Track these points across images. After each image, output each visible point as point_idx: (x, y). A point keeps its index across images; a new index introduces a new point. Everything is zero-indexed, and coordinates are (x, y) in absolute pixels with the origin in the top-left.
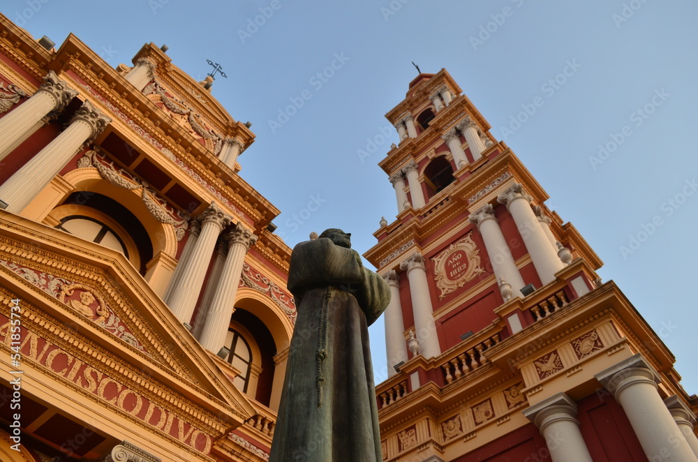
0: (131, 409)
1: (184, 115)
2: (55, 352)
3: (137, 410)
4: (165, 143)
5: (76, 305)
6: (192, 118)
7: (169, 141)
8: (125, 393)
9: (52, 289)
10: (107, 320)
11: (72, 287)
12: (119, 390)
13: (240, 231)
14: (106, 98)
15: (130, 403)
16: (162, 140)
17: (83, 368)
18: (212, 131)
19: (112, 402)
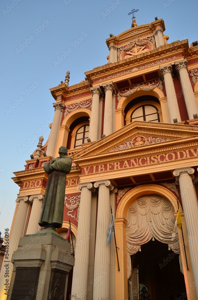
0: (172, 158)
1: (134, 46)
2: (140, 160)
3: (174, 157)
4: (131, 68)
5: (136, 144)
6: (137, 43)
7: (131, 66)
8: (167, 156)
9: (129, 145)
10: (148, 140)
11: (133, 140)
12: (165, 156)
13: (178, 65)
14: (106, 77)
15: (170, 157)
16: (129, 68)
17: (150, 158)
18: (148, 38)
19: (165, 161)
